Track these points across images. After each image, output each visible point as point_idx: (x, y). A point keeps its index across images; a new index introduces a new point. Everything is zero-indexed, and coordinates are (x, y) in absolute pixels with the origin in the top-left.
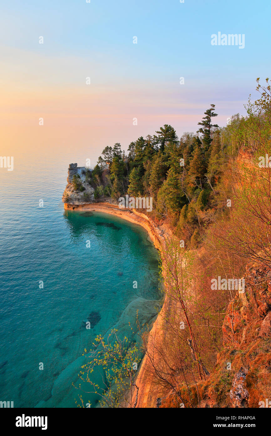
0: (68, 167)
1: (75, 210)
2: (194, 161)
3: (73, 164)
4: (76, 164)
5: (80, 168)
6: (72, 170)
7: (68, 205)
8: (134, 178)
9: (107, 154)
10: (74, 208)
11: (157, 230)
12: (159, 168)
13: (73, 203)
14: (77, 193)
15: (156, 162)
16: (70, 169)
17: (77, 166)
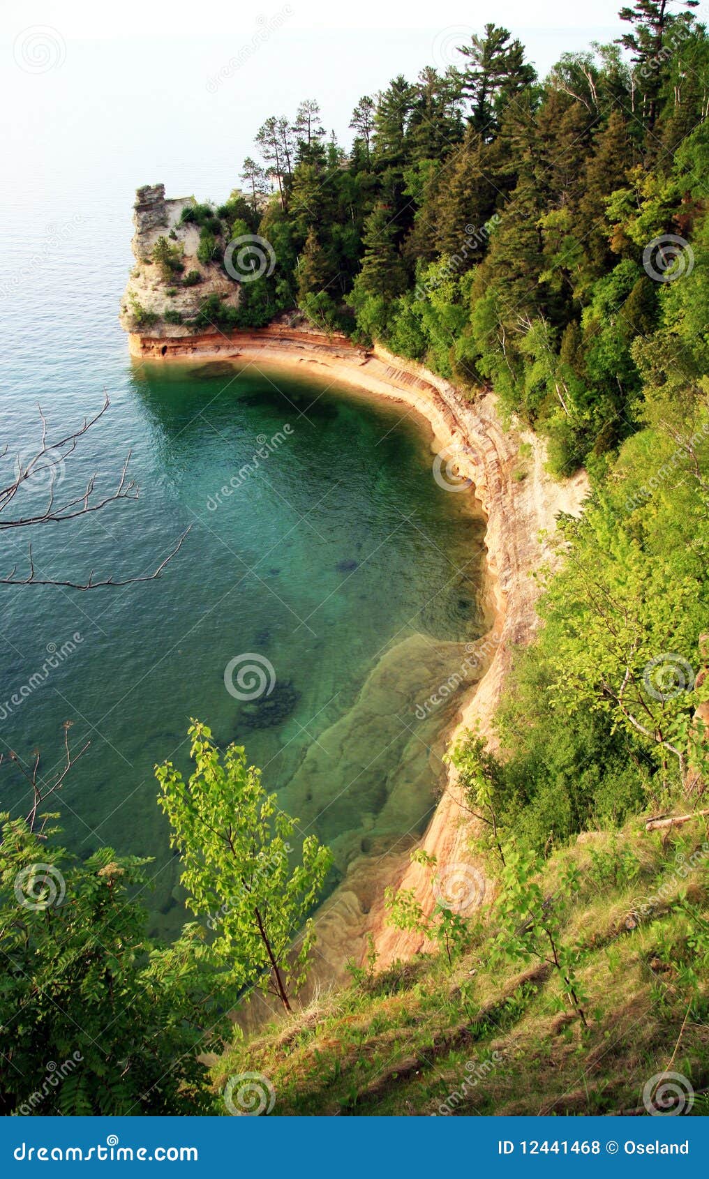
0: (134, 200)
1: (169, 355)
2: (601, 161)
3: (148, 188)
4: (161, 188)
5: (172, 202)
6: (146, 210)
7: (143, 340)
8: (380, 227)
9: (274, 142)
10: (164, 350)
11: (466, 417)
12: (473, 189)
13: (162, 331)
14: (172, 294)
15: (461, 167)
16: (139, 209)
17: (163, 193)
